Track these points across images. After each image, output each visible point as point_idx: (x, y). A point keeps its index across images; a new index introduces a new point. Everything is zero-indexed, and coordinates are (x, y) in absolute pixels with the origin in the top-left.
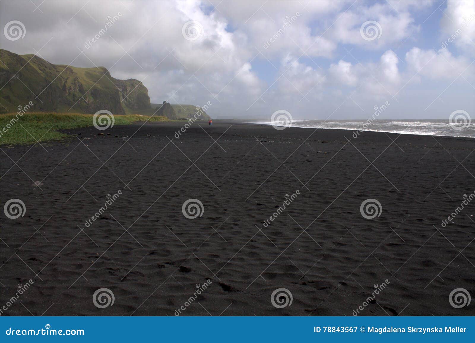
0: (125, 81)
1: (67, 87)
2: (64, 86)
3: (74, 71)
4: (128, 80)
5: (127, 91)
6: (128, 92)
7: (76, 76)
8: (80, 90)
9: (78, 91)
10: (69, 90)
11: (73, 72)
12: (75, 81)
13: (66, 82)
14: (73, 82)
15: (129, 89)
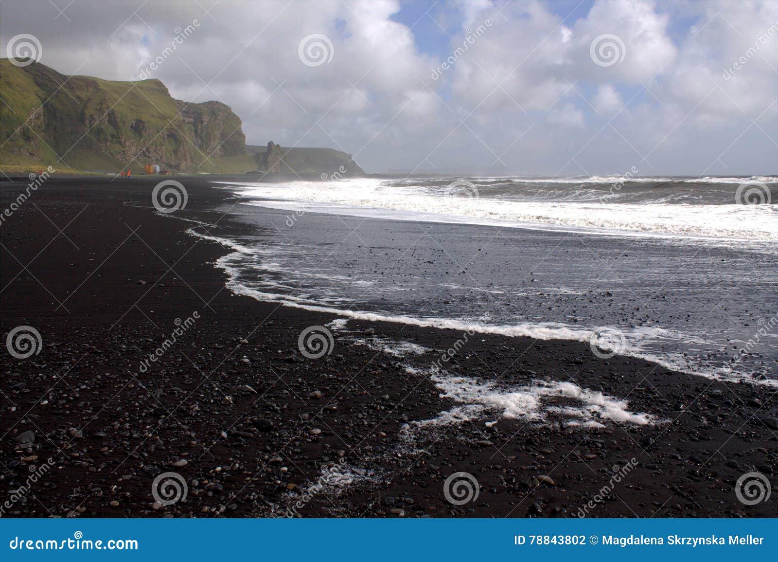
0: (199, 104)
1: (88, 115)
2: (83, 114)
3: (101, 87)
4: (205, 104)
5: (202, 122)
6: (204, 125)
7: (105, 96)
8: (110, 122)
9: (106, 122)
10: (90, 121)
11: (99, 89)
12: (102, 104)
13: (85, 107)
14: (98, 107)
15: (207, 120)
